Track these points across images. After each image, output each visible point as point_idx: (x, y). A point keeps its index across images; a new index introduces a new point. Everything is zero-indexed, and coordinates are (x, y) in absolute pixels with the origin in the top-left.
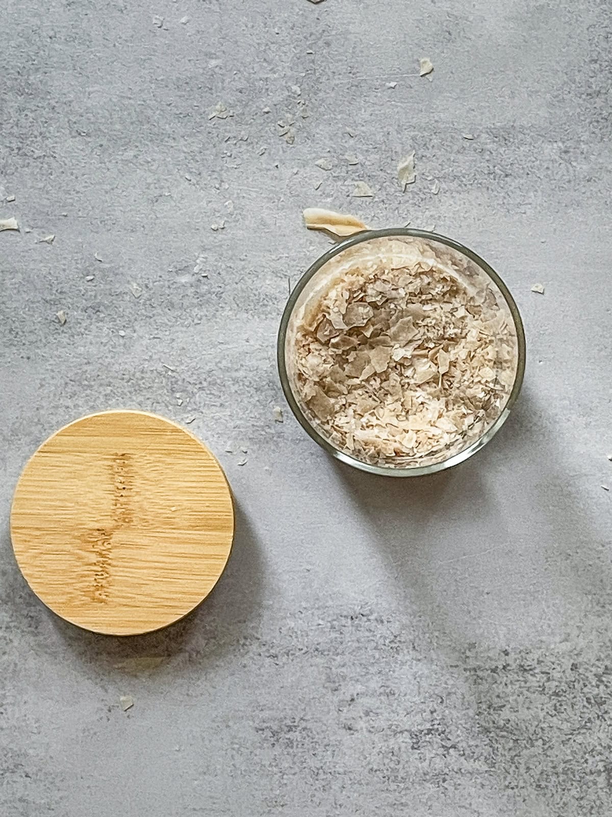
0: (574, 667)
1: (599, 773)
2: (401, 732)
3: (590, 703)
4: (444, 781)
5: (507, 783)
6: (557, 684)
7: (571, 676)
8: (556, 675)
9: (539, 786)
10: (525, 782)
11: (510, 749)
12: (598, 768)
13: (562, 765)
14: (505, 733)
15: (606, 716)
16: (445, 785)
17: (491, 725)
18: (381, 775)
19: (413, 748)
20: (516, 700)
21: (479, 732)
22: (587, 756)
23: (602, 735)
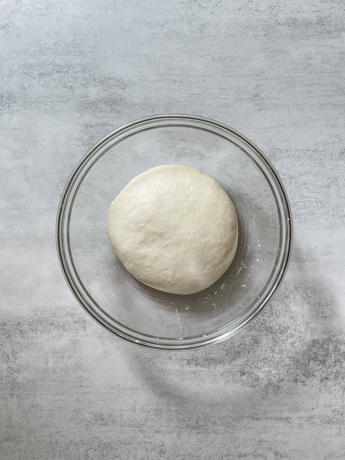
0: (232, 343)
1: (238, 372)
2: (185, 360)
3: (236, 353)
4: (196, 373)
5: (213, 374)
6: (227, 347)
7: (231, 345)
8: (227, 345)
9: (221, 375)
10: (218, 374)
11: (214, 365)
12: (238, 370)
13: (228, 370)
14: (212, 361)
15: (240, 357)
16: (196, 374)
17: (209, 358)
18: (179, 372)
19: (188, 364)
20: (216, 352)
21: (206, 360)
22: (235, 367)
23: (239, 362)
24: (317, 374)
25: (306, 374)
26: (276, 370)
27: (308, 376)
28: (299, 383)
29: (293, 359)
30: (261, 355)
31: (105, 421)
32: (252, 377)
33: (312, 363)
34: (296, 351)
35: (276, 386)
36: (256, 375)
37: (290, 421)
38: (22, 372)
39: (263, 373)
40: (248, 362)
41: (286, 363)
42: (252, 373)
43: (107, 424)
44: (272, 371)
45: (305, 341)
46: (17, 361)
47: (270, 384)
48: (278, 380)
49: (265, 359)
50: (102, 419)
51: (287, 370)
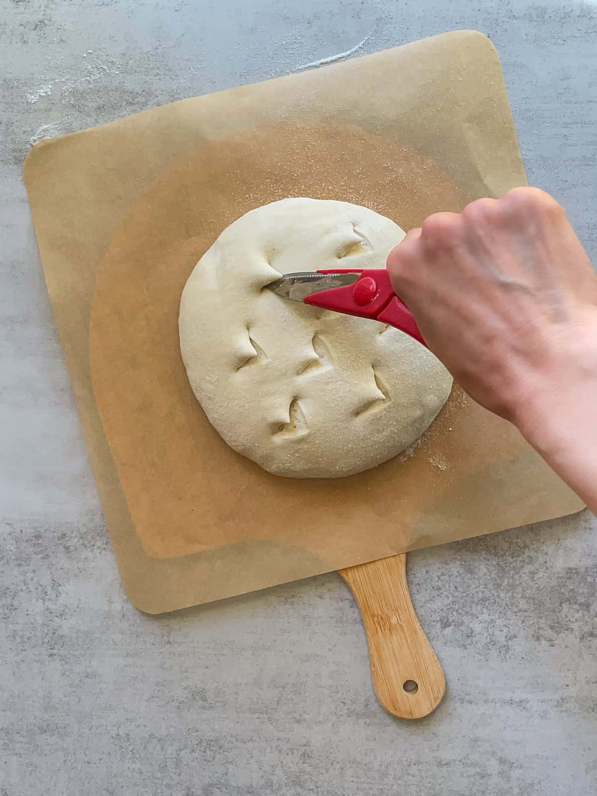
24: (575, 626)
25: (555, 626)
26: (504, 619)
27: (558, 629)
28: (543, 642)
29: (532, 601)
30: (477, 592)
31: (210, 702)
32: (462, 631)
33: (565, 607)
34: (538, 588)
35: (502, 647)
36: (468, 626)
37: (528, 706)
38: (68, 617)
39: (481, 625)
40: (456, 605)
41: (520, 608)
42: (462, 623)
43: (213, 707)
44: (496, 620)
45: (555, 570)
46: (60, 599)
47: (493, 643)
48: (506, 637)
49: (484, 600)
50: (204, 699)
51: (521, 619)
